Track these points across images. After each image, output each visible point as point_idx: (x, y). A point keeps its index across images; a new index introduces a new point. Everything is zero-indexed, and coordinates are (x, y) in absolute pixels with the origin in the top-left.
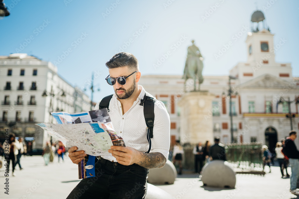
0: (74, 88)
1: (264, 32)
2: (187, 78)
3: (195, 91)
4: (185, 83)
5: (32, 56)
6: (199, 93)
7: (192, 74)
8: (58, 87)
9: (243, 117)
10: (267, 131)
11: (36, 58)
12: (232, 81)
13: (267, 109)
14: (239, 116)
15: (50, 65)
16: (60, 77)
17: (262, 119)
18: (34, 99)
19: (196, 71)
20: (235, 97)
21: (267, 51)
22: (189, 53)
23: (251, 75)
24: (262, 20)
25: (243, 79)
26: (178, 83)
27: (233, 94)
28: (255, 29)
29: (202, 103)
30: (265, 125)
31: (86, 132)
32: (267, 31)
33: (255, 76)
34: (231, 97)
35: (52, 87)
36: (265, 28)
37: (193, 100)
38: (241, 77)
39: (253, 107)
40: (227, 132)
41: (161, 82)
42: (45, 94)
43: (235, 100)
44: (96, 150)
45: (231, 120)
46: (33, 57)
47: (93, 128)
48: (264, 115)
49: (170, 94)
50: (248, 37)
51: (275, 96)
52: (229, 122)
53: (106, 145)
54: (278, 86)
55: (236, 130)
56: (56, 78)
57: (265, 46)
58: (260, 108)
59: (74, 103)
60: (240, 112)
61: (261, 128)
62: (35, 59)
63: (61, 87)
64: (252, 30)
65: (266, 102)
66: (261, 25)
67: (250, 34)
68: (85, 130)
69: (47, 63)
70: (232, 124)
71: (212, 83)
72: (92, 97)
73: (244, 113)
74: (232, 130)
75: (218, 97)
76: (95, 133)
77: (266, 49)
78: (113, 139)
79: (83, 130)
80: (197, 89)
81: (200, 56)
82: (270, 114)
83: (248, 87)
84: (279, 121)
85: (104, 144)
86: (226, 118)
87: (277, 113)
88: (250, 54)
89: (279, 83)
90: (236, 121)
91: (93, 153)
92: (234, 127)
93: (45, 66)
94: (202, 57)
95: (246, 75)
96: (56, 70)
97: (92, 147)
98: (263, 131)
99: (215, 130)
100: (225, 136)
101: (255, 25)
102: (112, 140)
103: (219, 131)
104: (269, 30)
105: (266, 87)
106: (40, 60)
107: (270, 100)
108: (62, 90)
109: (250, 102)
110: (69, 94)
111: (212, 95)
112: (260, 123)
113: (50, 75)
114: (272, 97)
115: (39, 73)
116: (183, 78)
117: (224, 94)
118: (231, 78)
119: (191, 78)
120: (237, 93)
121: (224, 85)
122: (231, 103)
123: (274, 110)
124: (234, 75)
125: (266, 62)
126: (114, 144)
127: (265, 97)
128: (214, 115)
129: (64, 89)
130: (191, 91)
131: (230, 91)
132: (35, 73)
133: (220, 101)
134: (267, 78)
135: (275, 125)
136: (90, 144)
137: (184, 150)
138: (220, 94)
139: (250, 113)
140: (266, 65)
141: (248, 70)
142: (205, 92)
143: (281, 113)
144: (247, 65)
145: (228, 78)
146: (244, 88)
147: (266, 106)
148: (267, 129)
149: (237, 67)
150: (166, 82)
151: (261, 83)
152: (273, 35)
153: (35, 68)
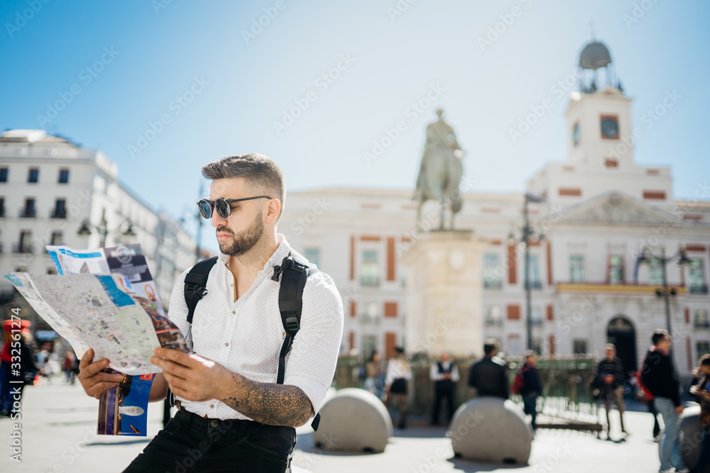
0: (157, 214)
1: (608, 93)
2: (425, 198)
3: (441, 229)
4: (419, 210)
5: (58, 136)
6: (450, 235)
7: (436, 190)
8: (119, 213)
9: (557, 293)
10: (612, 327)
11: (68, 142)
12: (532, 206)
13: (614, 273)
14: (548, 290)
15: (101, 160)
16: (123, 187)
17: (601, 297)
18: (61, 240)
19: (447, 184)
20: (537, 244)
21: (616, 136)
22: (429, 141)
23: (576, 193)
24: (605, 65)
25: (558, 203)
26: (405, 208)
27: (534, 238)
28: (588, 85)
29: (458, 259)
30: (608, 313)
31: (93, 301)
32: (615, 91)
33: (587, 195)
34: (529, 244)
35: (104, 211)
36: (611, 84)
37: (436, 252)
38: (554, 196)
39: (581, 268)
40: (518, 328)
41: (364, 206)
42: (84, 230)
43: (539, 252)
44: (130, 357)
45: (528, 298)
46: (59, 140)
47: (106, 290)
48: (606, 287)
49: (385, 233)
50: (572, 103)
51: (631, 244)
52: (522, 303)
53: (146, 343)
54: (640, 221)
55: (540, 323)
56: (113, 190)
57: (610, 127)
58: (595, 272)
59: (156, 251)
60: (550, 281)
61: (598, 319)
62: (66, 145)
63: (125, 212)
64: (581, 86)
65: (610, 257)
66: (601, 76)
67: (577, 95)
68: (90, 293)
69: (94, 154)
70: (529, 309)
71: (485, 210)
72: (199, 236)
73: (559, 284)
74: (530, 323)
75: (497, 243)
76: (114, 305)
77: (612, 132)
78: (158, 326)
79: (86, 294)
80: (447, 225)
81: (455, 146)
82: (620, 287)
83: (569, 222)
84: (640, 302)
85: (141, 339)
86: (515, 294)
87: (636, 284)
88: (576, 143)
89: (641, 213)
90: (540, 302)
91: (122, 363)
92: (536, 315)
93: (89, 161)
94: (460, 149)
95: (564, 192)
96: (114, 170)
97: (118, 346)
98: (602, 326)
99: (489, 322)
100: (513, 337)
101: (588, 75)
102: (157, 329)
103: (500, 323)
104: (620, 88)
105: (611, 223)
106: (78, 146)
107: (620, 252)
108: (128, 220)
109: (572, 258)
110: (144, 229)
111: (482, 240)
112: (597, 307)
113: (99, 183)
114: (624, 246)
115: (73, 177)
116: (414, 199)
117: (511, 236)
118: (530, 198)
119: (433, 198)
120: (542, 237)
121: (514, 214)
122: (527, 257)
123: (629, 277)
124: (536, 192)
125: (612, 164)
126: (162, 341)
127: (609, 246)
128: (486, 285)
129: (133, 218)
130: (433, 231)
131: (527, 231)
132: (64, 177)
133: (502, 252)
134: (614, 201)
135: (632, 312)
136: (112, 338)
137: (413, 369)
138: (503, 236)
139: (572, 282)
140: (612, 170)
141: (570, 182)
142: (465, 234)
143: (645, 285)
144: (568, 169)
145: (521, 200)
146: (560, 223)
147: (610, 267)
148: (613, 321)
149: (543, 173)
150: (377, 207)
151: (601, 213)
152: (629, 100)
153: (64, 165)
